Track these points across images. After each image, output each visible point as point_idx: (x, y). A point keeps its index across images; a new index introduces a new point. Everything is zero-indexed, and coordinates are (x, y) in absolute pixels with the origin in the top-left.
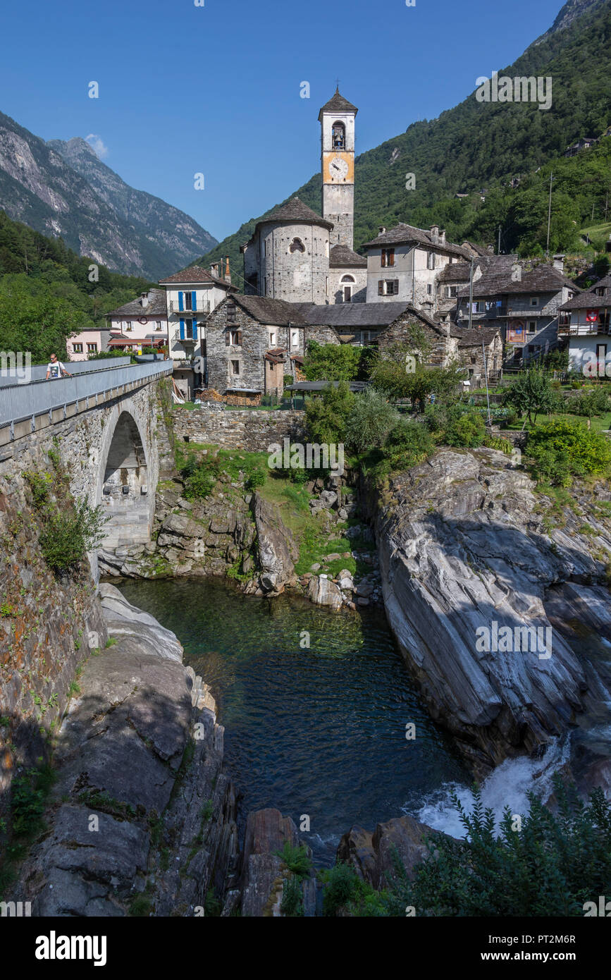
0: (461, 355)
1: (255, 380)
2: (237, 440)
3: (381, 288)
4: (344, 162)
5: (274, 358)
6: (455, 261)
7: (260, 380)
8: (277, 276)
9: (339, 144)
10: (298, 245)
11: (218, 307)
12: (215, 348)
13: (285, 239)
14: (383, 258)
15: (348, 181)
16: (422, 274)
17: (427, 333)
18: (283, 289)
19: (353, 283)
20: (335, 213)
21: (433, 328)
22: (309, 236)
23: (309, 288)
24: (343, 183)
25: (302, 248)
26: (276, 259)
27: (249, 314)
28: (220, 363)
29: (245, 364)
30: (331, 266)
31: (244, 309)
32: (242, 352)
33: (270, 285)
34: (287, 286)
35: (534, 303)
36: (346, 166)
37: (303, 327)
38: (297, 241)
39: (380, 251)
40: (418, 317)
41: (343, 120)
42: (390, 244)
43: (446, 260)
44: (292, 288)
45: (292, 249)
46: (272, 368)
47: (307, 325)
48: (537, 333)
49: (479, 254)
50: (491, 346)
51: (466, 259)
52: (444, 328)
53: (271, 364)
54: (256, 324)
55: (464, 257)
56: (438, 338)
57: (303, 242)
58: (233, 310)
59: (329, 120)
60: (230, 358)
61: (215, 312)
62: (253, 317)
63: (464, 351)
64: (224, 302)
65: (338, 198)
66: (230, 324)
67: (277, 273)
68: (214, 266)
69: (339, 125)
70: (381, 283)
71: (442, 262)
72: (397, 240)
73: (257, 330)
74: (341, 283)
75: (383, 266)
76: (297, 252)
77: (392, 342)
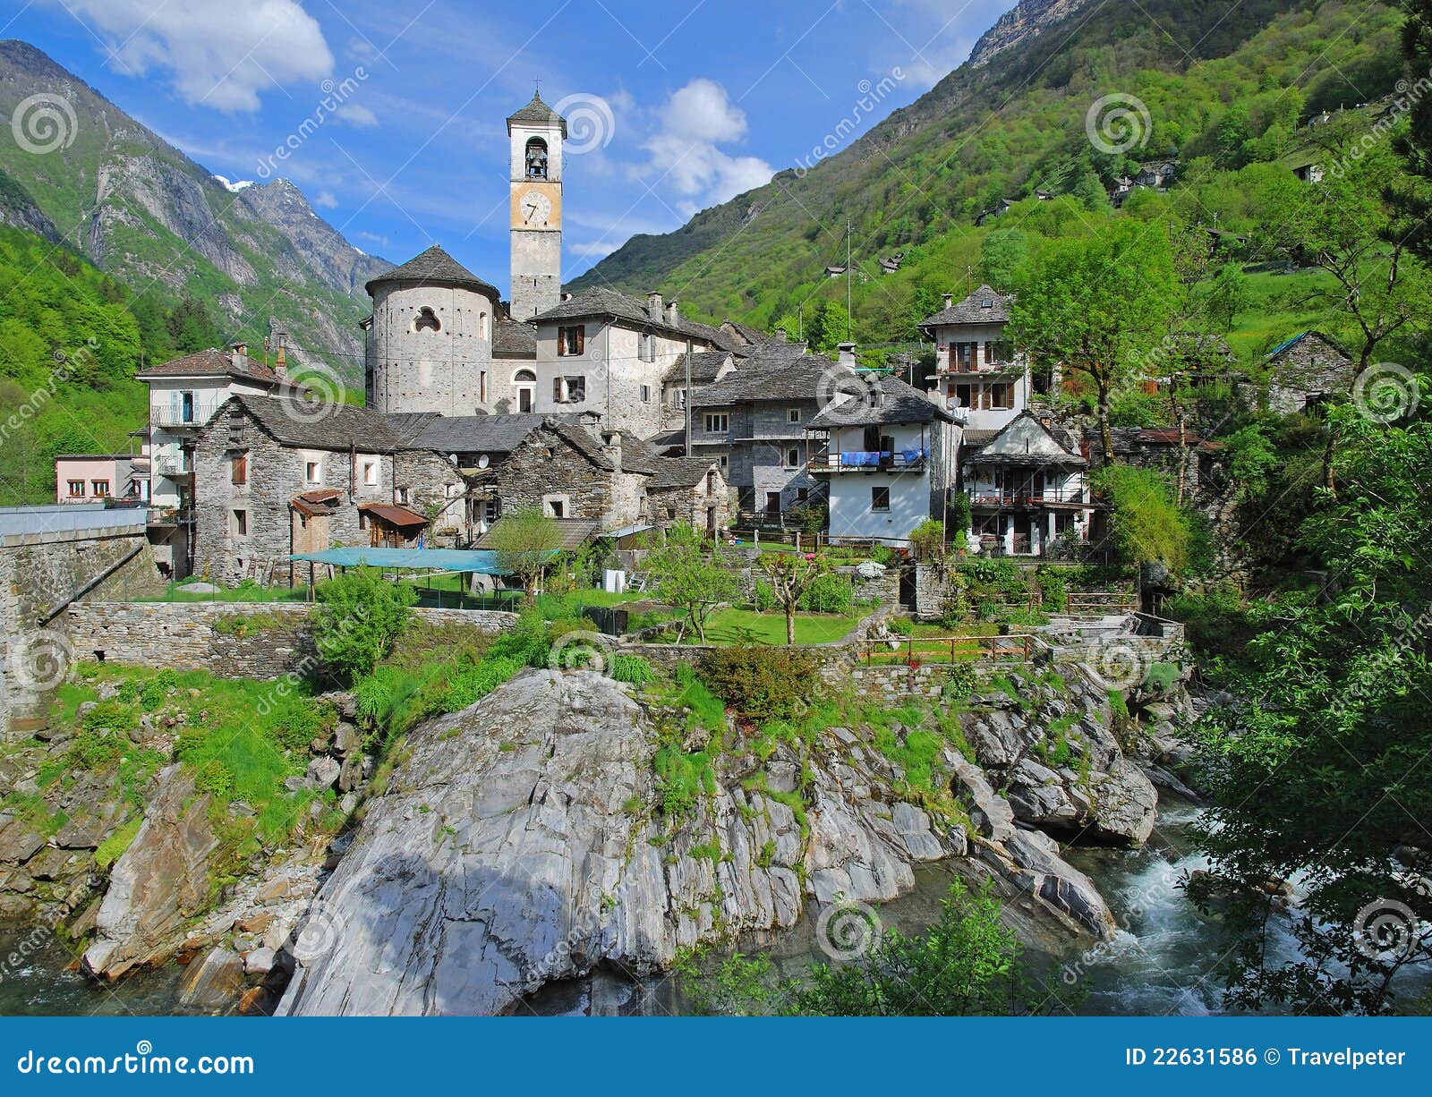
0: (652, 504)
1: (270, 546)
2: (195, 657)
3: (558, 390)
4: (544, 198)
5: (306, 507)
6: (699, 349)
7: (279, 546)
8: (391, 369)
9: (537, 169)
10: (428, 318)
11: (216, 417)
12: (209, 489)
13: (407, 309)
14: (561, 342)
15: (550, 227)
16: (629, 369)
17: (575, 465)
18: (401, 390)
19: (534, 383)
20: (529, 274)
21: (586, 457)
22: (447, 304)
23: (448, 390)
24: (544, 228)
25: (436, 325)
26: (391, 341)
27: (263, 429)
28: (215, 516)
29: (255, 516)
30: (495, 355)
31: (257, 420)
32: (252, 497)
33: (382, 384)
34: (408, 385)
35: (794, 417)
36: (548, 203)
37: (394, 454)
38: (427, 312)
39: (556, 330)
40: (560, 435)
41: (544, 136)
42: (570, 319)
43: (681, 347)
44: (417, 389)
45: (419, 326)
46: (304, 524)
47: (400, 450)
48: (800, 469)
49: (748, 342)
50: (701, 487)
51: (718, 348)
52: (608, 456)
53: (303, 518)
54: (274, 446)
55: (714, 345)
56: (594, 473)
57: (437, 314)
58: (238, 422)
59: (521, 135)
60: (232, 506)
61: (210, 425)
62: (270, 434)
63: (657, 497)
64: (224, 407)
65: (535, 251)
66: (234, 445)
67: (392, 363)
68: (237, 348)
69: (537, 143)
70: (558, 380)
71: (670, 352)
72: (581, 313)
73: (276, 457)
74: (513, 383)
75: (561, 354)
76: (427, 330)
77: (519, 479)
